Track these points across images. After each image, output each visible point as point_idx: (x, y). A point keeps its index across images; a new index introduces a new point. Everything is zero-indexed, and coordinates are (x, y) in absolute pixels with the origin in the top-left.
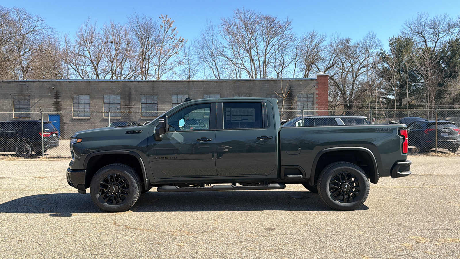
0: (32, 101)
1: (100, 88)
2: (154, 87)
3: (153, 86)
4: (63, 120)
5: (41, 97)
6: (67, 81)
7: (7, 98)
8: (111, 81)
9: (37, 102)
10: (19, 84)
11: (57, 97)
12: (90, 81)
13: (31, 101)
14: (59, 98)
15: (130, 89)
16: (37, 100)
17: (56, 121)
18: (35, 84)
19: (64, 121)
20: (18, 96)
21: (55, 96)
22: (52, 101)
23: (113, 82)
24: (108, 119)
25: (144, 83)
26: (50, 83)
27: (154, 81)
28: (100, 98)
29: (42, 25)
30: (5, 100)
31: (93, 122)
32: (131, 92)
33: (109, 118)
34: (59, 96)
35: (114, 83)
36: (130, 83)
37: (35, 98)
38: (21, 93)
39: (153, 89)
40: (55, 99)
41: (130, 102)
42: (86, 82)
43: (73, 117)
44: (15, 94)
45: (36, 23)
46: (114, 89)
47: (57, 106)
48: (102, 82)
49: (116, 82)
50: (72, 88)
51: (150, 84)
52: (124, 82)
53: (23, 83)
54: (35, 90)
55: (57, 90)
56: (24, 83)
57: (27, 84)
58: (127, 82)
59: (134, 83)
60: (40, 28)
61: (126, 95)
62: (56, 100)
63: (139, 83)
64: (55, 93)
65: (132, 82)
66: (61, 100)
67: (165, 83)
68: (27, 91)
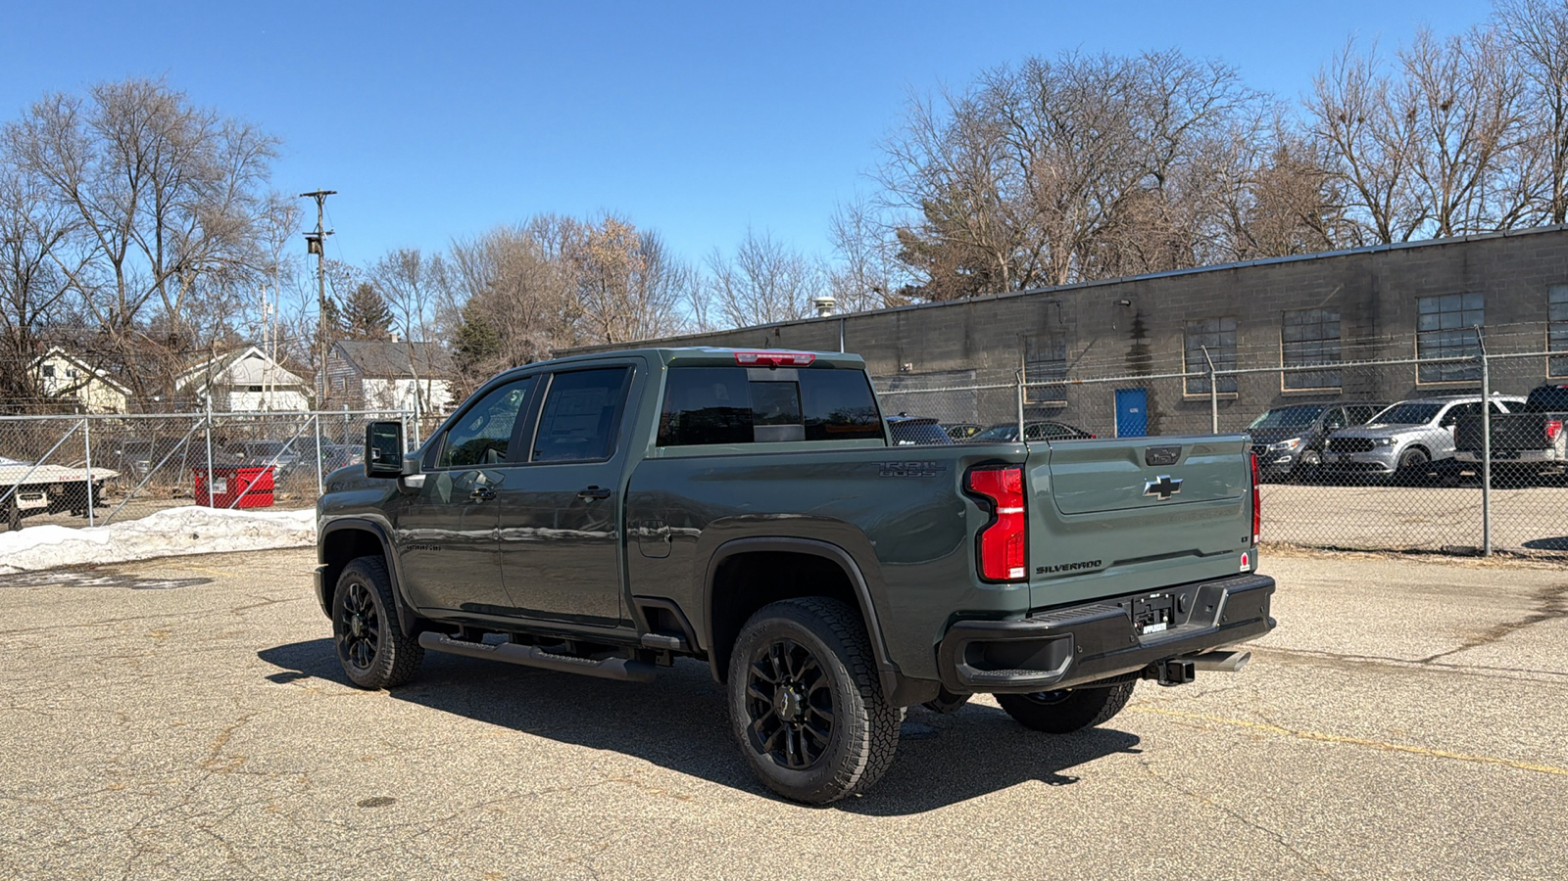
0: (1072, 349)
1: (1269, 289)
2: (1468, 263)
3: (1465, 261)
4: (1155, 404)
5: (1095, 334)
6: (1166, 277)
7: (1009, 347)
8: (1308, 260)
9: (1085, 351)
10: (1040, 302)
11: (1138, 331)
12: (1237, 268)
13: (1068, 348)
14: (1146, 333)
15: (1375, 279)
16: (1083, 344)
17: (1136, 410)
18: (1080, 296)
19: (1160, 409)
20: (1037, 335)
21: (1133, 327)
22: (1125, 346)
23: (1313, 263)
24: (1211, 402)
25: (1429, 251)
26: (1119, 289)
27: (1467, 241)
28: (1269, 323)
29: (1228, 90)
30: (1004, 353)
31: (1247, 409)
32: (1378, 293)
33: (1212, 396)
34: (1144, 327)
35: (1317, 266)
36: (1375, 256)
37: (1078, 340)
38: (1043, 328)
39: (1465, 272)
40: (1132, 338)
41: (1377, 330)
42: (1224, 273)
43: (1185, 395)
44: (1027, 331)
45: (1209, 89)
46: (1320, 286)
47: (1139, 360)
48: (1278, 266)
49: (1326, 261)
50: (1182, 297)
51: (1453, 252)
52: (1355, 257)
53: (1047, 296)
54: (1078, 316)
55: (1138, 310)
56: (1050, 298)
57: (1058, 297)
58: (1366, 256)
59: (1390, 255)
60: (1225, 102)
61: (1361, 306)
62: (1134, 342)
63: (1411, 253)
64: (1134, 320)
65: (1384, 254)
66: (1149, 340)
67: (1517, 243)
68: (1057, 318)
